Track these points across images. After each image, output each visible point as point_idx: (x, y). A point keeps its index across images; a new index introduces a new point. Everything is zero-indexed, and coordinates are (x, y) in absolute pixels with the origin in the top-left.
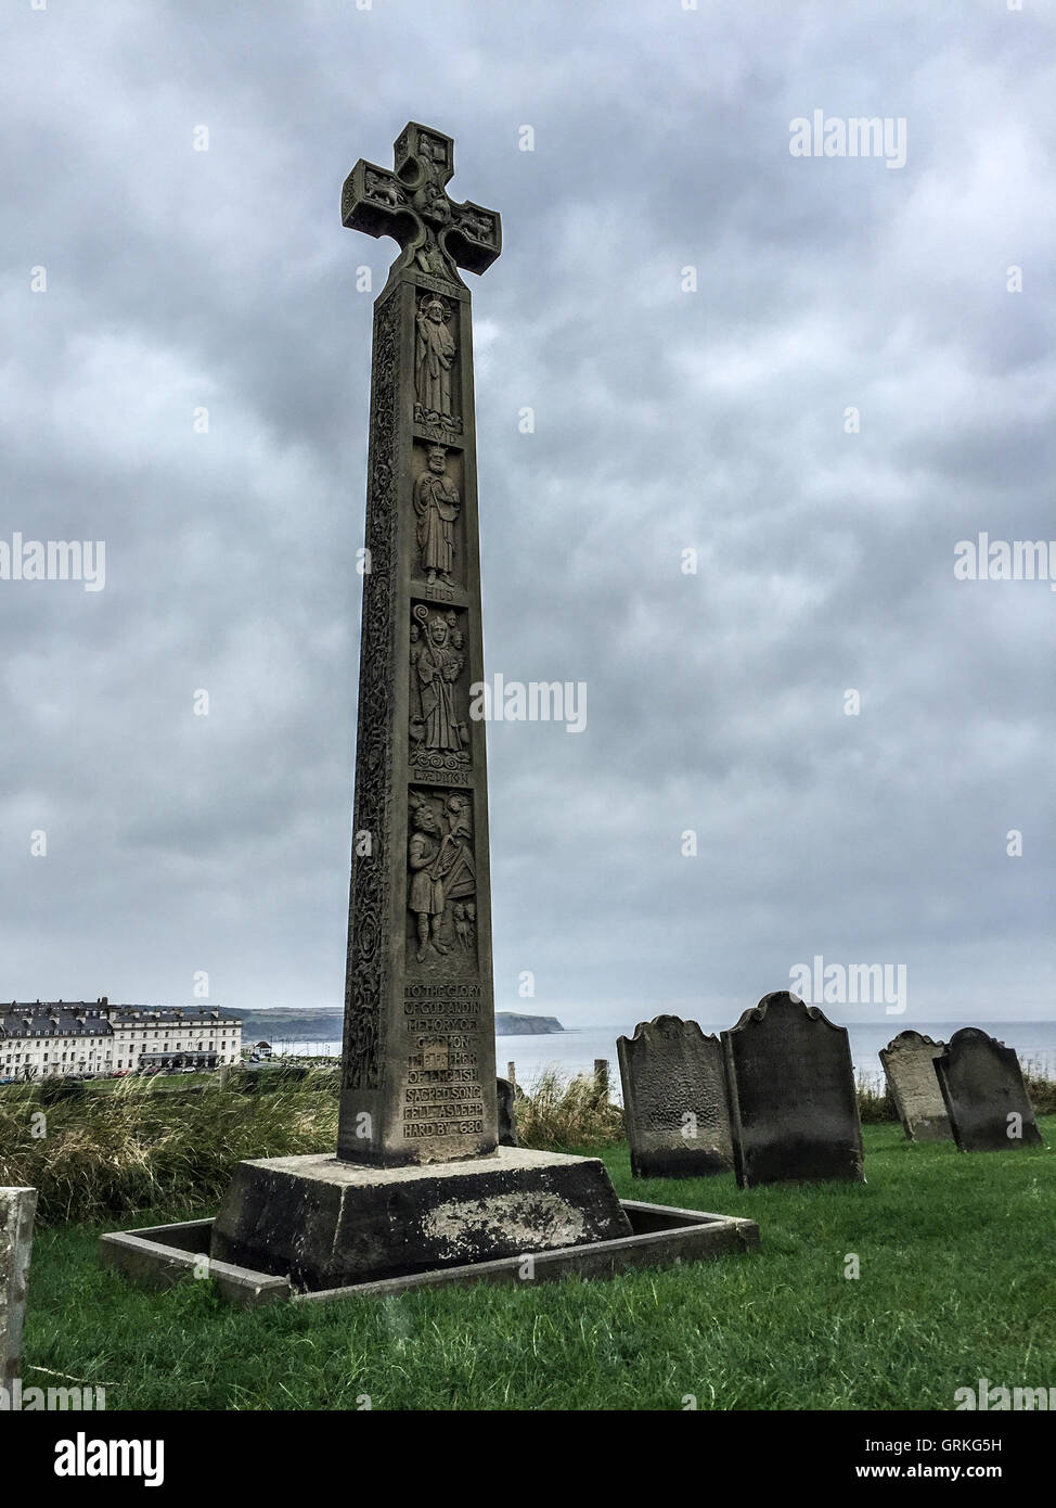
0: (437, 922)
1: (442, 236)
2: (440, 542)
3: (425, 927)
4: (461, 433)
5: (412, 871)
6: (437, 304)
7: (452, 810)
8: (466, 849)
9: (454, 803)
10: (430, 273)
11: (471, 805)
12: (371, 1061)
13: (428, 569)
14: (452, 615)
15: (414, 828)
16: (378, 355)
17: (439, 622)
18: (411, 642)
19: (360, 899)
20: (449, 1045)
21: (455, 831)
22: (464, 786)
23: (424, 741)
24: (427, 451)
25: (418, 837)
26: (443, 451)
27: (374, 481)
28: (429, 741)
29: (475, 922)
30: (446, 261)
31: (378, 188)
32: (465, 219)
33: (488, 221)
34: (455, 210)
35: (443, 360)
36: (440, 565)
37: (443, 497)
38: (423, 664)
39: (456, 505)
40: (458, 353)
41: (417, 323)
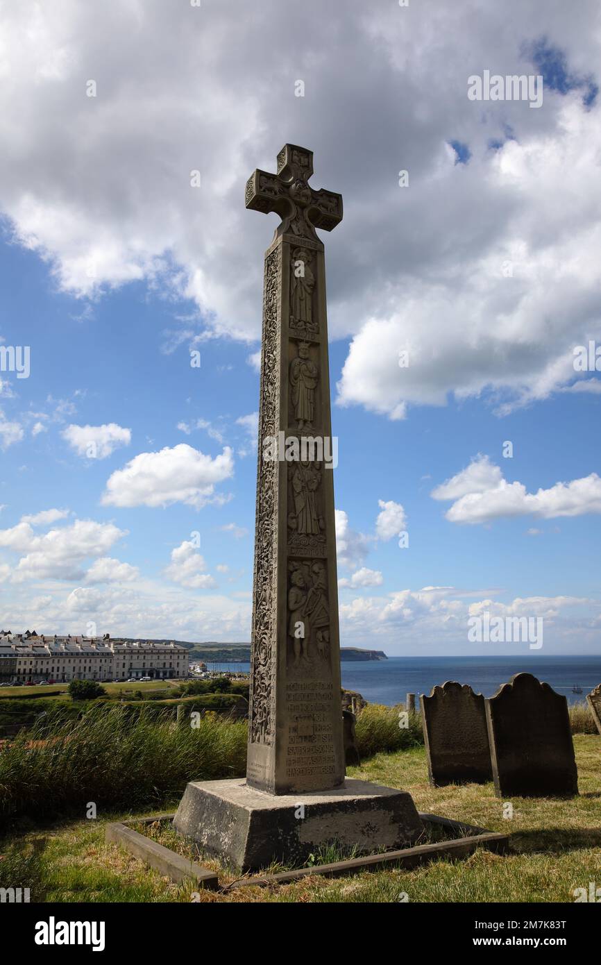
0: (305, 643)
1: (306, 213)
2: (306, 403)
3: (298, 647)
4: (318, 333)
5: (290, 612)
6: (303, 254)
7: (314, 572)
8: (323, 598)
9: (316, 568)
10: (298, 235)
11: (326, 568)
12: (266, 728)
13: (298, 420)
15: (291, 585)
16: (267, 285)
19: (258, 626)
20: (314, 720)
21: (316, 586)
22: (322, 557)
23: (297, 529)
24: (298, 345)
25: (293, 590)
26: (308, 345)
27: (265, 363)
28: (300, 529)
29: (329, 642)
30: (309, 227)
31: (267, 185)
32: (321, 200)
33: (334, 200)
34: (314, 195)
35: (307, 287)
36: (306, 418)
37: (308, 374)
38: (295, 481)
39: (315, 378)
40: (316, 282)
41: (291, 267)
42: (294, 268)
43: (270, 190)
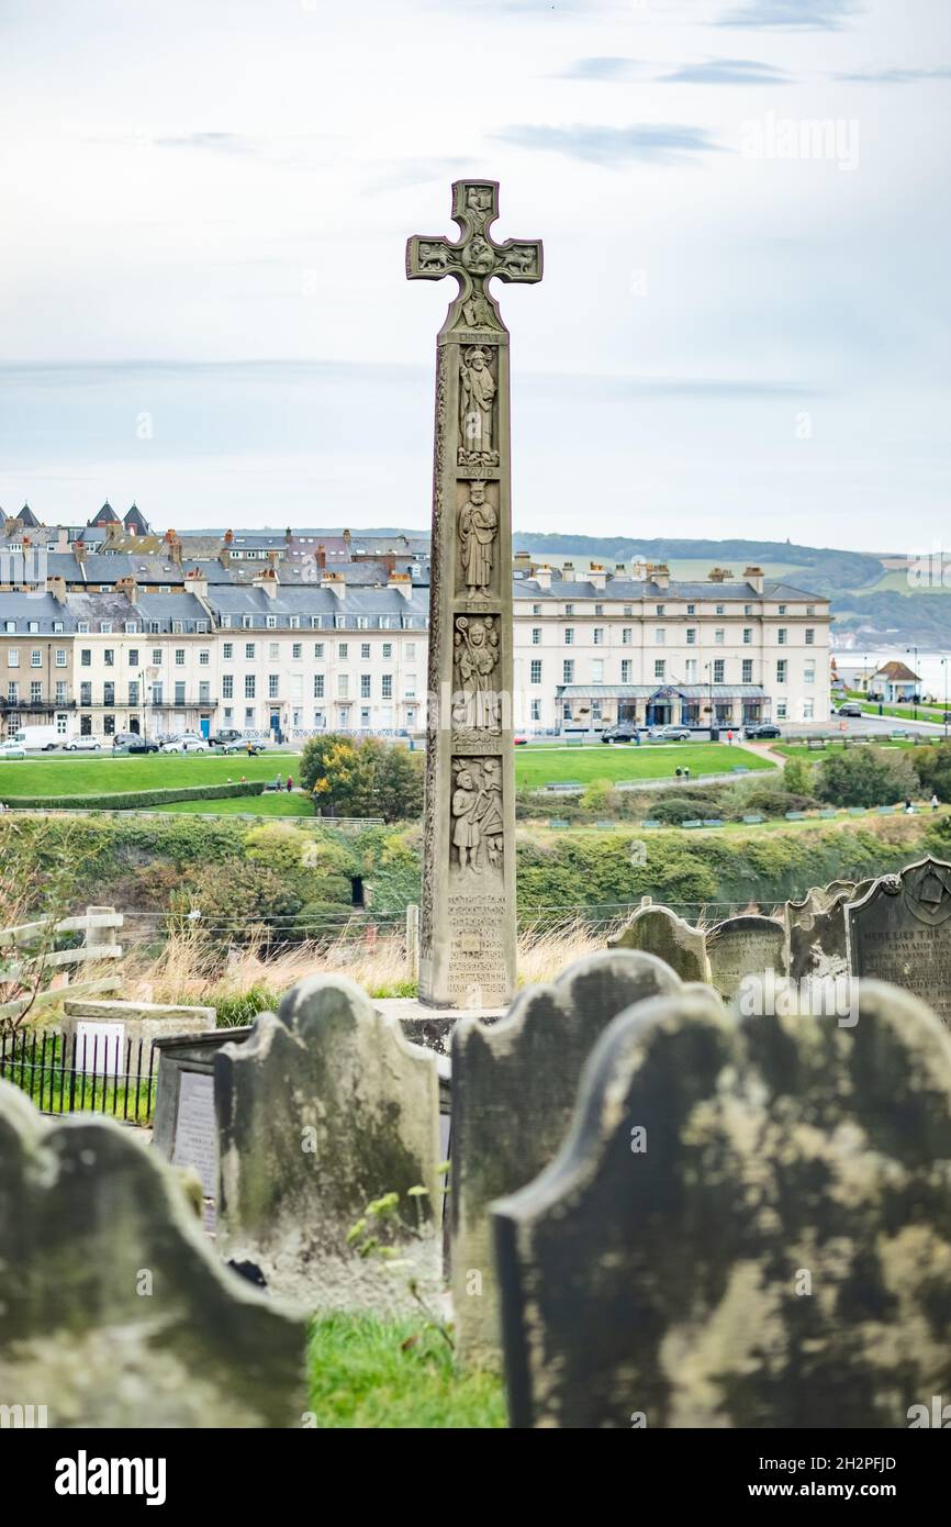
0: (473, 853)
1: (487, 283)
2: (480, 562)
3: (463, 857)
4: (497, 466)
5: (454, 817)
6: (478, 354)
7: (486, 771)
8: (497, 800)
9: (489, 765)
11: (501, 766)
14: (489, 620)
15: (456, 786)
17: (478, 628)
18: (455, 645)
20: (481, 935)
21: (488, 787)
22: (496, 753)
24: (470, 486)
25: (459, 794)
26: (482, 484)
29: (502, 851)
31: (430, 255)
32: (510, 257)
33: (530, 252)
34: (499, 252)
35: (483, 403)
36: (479, 583)
37: (482, 524)
38: (464, 663)
39: (492, 528)
40: (496, 393)
41: (461, 379)
42: (465, 378)
43: (435, 261)
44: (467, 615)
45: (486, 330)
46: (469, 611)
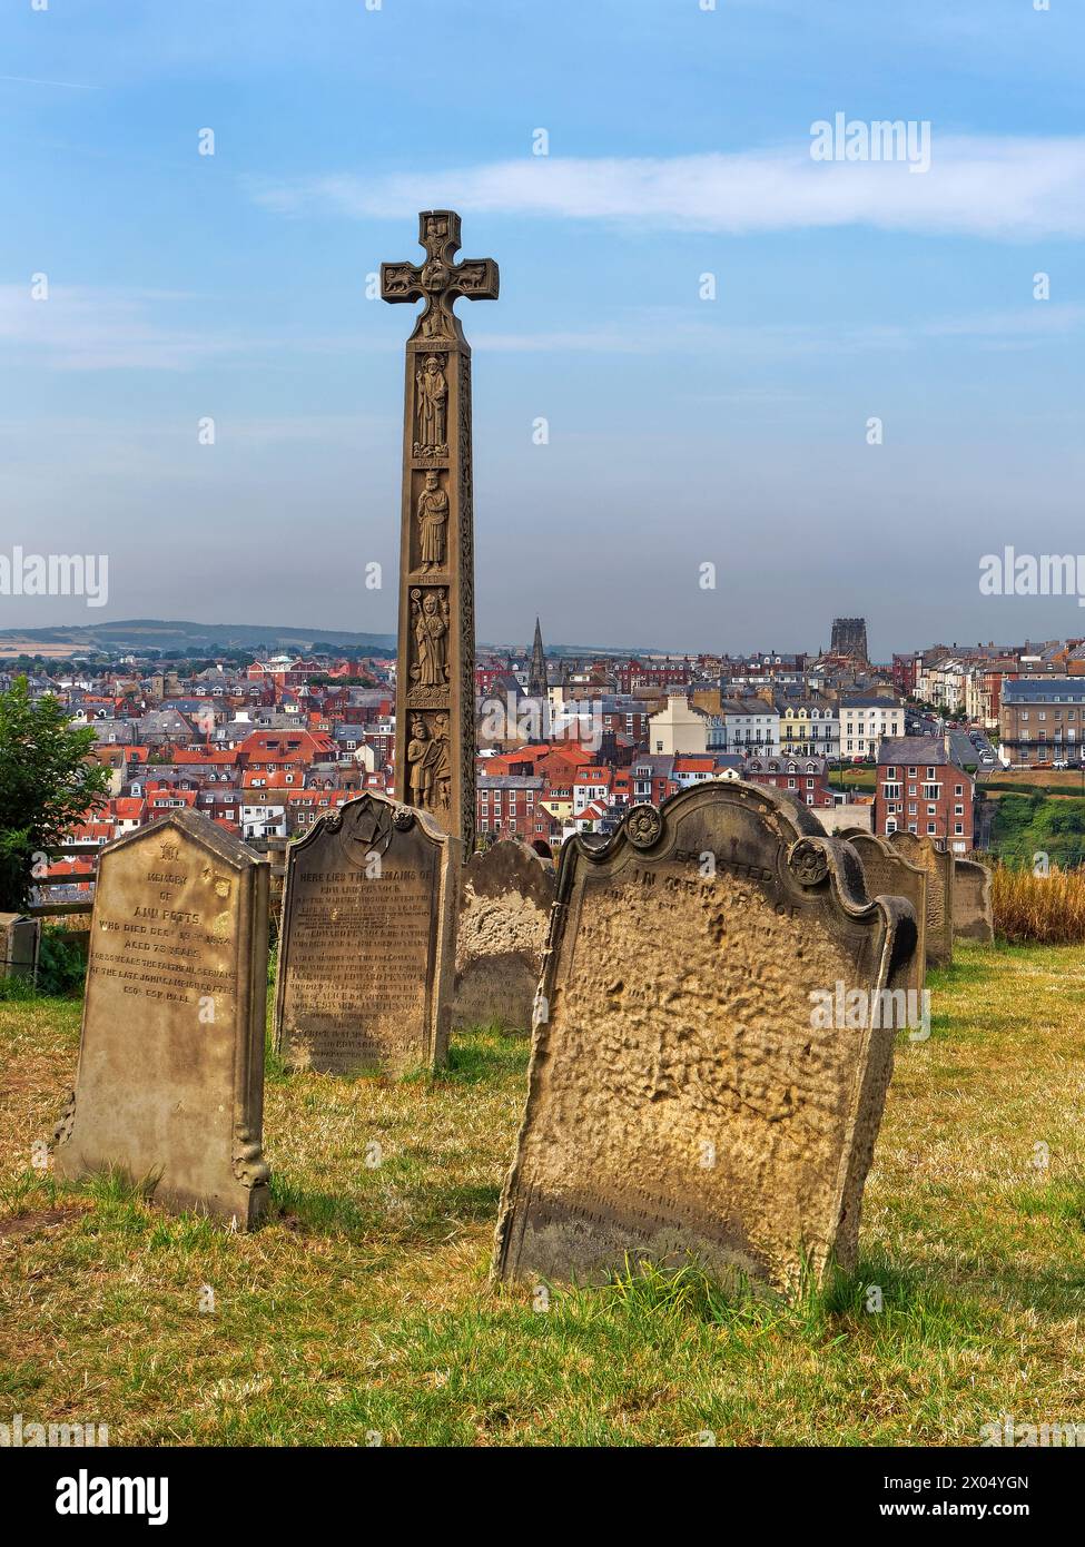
0: (426, 794)
1: (443, 299)
2: (431, 540)
3: (417, 797)
4: (447, 457)
5: (409, 764)
6: (432, 360)
7: (438, 724)
8: (445, 748)
10: (428, 337)
11: (451, 719)
13: (423, 562)
14: (441, 591)
15: (411, 737)
17: (430, 598)
18: (412, 615)
21: (440, 737)
23: (419, 680)
24: (424, 474)
25: (413, 742)
26: (434, 473)
28: (422, 680)
29: (450, 793)
30: (445, 318)
31: (395, 280)
32: (463, 275)
33: (480, 269)
34: (454, 272)
35: (435, 403)
36: (431, 559)
37: (433, 508)
38: (418, 629)
39: (443, 511)
40: (447, 393)
41: (416, 382)
42: (419, 382)
43: (399, 284)
44: (421, 588)
45: (440, 339)
46: (422, 584)
